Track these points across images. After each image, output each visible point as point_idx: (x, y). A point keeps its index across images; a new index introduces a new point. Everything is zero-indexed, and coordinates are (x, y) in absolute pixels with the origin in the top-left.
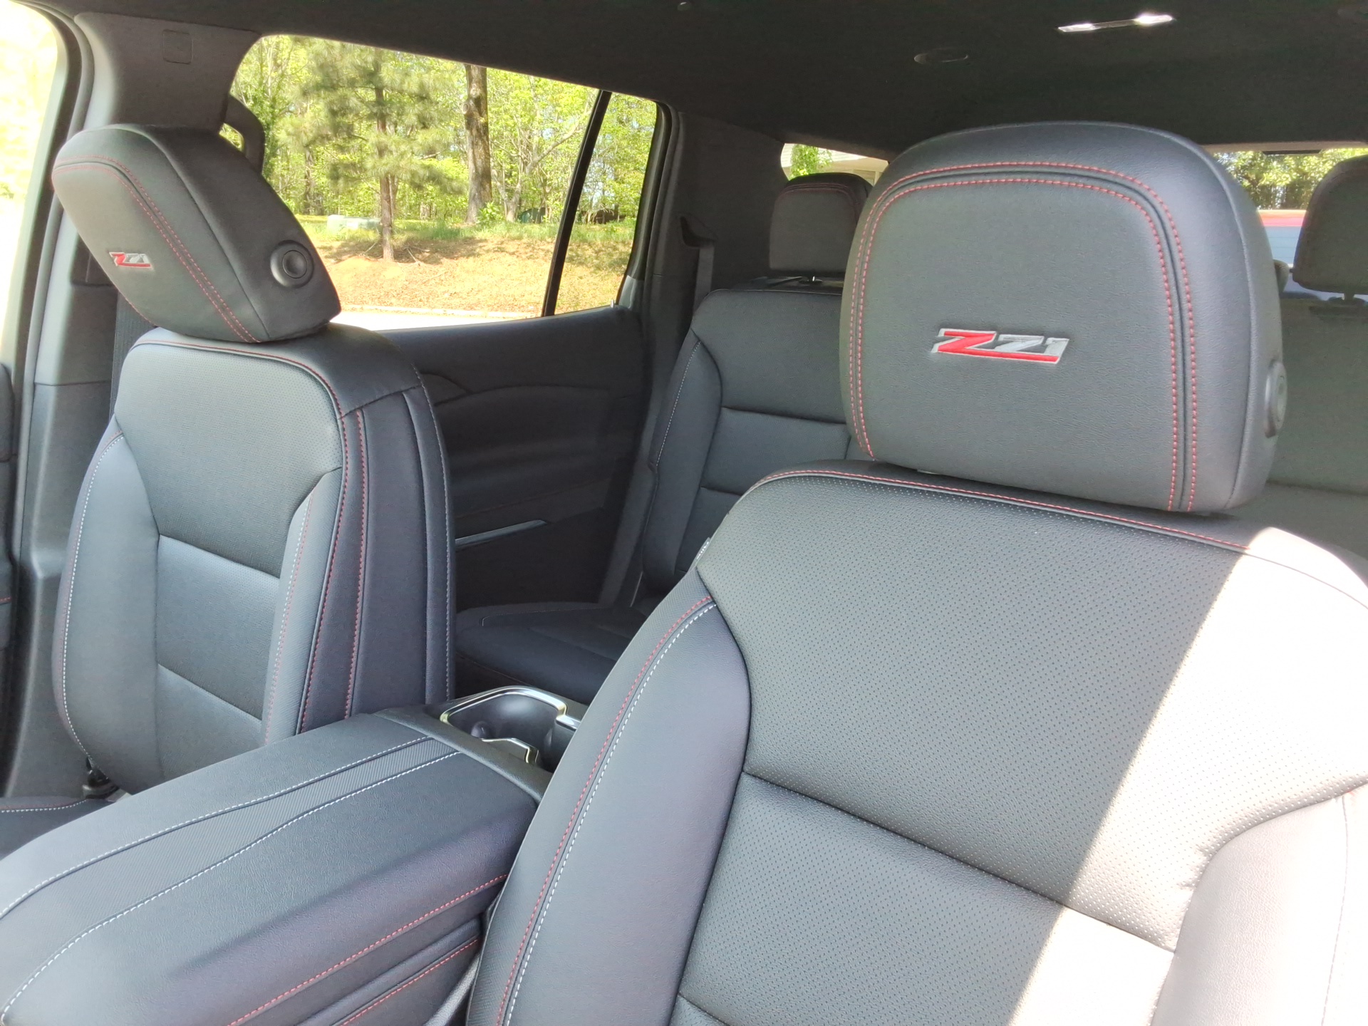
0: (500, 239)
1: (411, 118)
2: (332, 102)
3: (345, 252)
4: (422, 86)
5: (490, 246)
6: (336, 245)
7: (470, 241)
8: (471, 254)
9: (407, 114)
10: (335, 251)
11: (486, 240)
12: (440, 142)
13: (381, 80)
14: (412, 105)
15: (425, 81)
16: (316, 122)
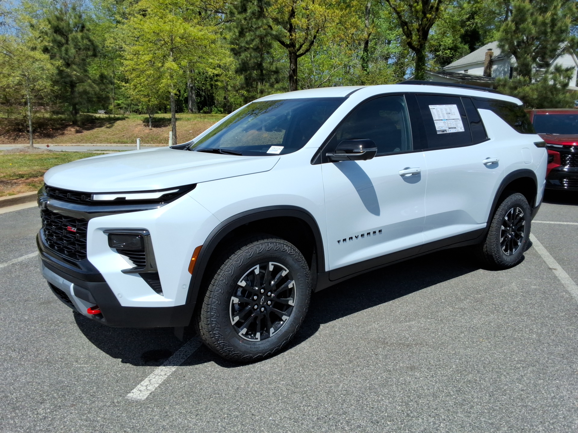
1: (273, 80)
2: (246, 76)
4: (276, 68)
9: (271, 78)
12: (282, 87)
13: (263, 67)
14: (273, 75)
15: (278, 66)
16: (241, 83)
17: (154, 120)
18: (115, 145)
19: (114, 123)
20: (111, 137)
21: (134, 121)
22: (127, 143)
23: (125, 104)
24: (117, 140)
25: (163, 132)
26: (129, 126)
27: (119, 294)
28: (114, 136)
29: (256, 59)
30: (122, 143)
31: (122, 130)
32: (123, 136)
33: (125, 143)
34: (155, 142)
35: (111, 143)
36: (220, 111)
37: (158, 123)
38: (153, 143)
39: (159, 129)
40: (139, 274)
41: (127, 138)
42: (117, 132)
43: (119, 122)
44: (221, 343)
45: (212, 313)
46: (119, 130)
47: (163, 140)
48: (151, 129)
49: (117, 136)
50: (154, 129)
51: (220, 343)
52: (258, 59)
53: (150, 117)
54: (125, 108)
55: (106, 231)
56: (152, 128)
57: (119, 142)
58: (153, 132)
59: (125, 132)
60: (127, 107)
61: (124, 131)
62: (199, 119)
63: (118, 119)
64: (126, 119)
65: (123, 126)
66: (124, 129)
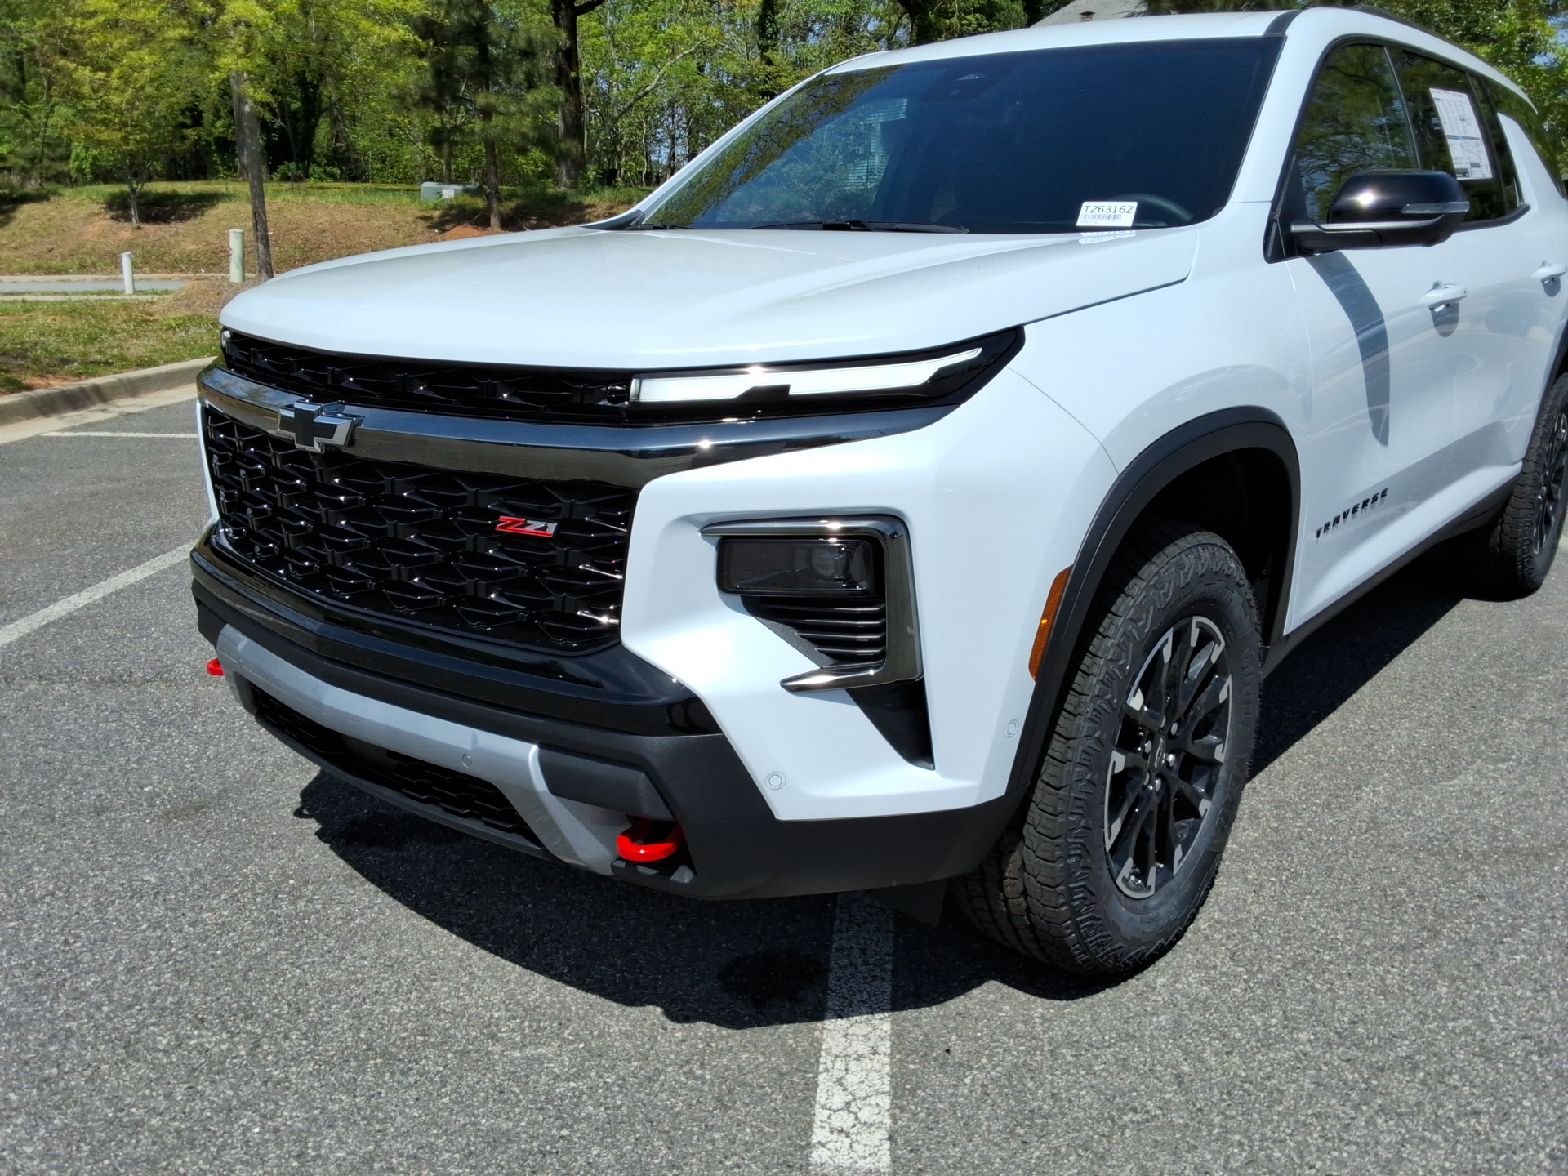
0: (608, 204)
1: (519, 77)
2: (438, 62)
3: (448, 222)
4: (530, 42)
5: (599, 211)
6: (437, 214)
7: (580, 207)
8: (580, 221)
9: (515, 72)
10: (436, 220)
11: (593, 206)
12: (550, 102)
13: (488, 35)
14: (520, 62)
15: (533, 36)
16: (420, 83)
17: (143, 201)
18: (26, 278)
19: (14, 210)
20: (12, 254)
21: (78, 205)
22: (66, 272)
23: (19, 156)
24: (32, 264)
25: (180, 238)
26: (65, 219)
27: (772, 775)
28: (21, 252)
29: (467, 12)
30: (49, 271)
31: (44, 233)
32: (50, 250)
33: (58, 272)
34: (158, 267)
35: (12, 274)
36: (333, 176)
37: (158, 210)
38: (152, 272)
39: (162, 226)
40: (850, 692)
41: (64, 258)
42: (29, 240)
43: (27, 210)
44: (1086, 920)
45: (1071, 818)
46: (35, 233)
47: (181, 260)
48: (139, 228)
49: (29, 251)
50: (149, 228)
51: (1081, 922)
52: (472, 11)
53: (134, 191)
54: (23, 169)
55: (710, 527)
56: (142, 226)
57: (38, 269)
58: (147, 235)
59: (53, 238)
60: (28, 165)
61: (50, 234)
62: (290, 197)
63: (25, 199)
64: (53, 198)
65: (44, 219)
66: (51, 230)
